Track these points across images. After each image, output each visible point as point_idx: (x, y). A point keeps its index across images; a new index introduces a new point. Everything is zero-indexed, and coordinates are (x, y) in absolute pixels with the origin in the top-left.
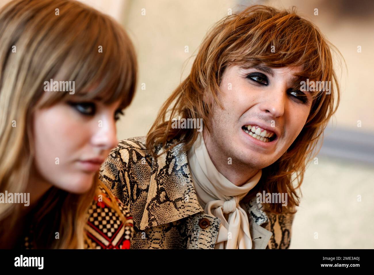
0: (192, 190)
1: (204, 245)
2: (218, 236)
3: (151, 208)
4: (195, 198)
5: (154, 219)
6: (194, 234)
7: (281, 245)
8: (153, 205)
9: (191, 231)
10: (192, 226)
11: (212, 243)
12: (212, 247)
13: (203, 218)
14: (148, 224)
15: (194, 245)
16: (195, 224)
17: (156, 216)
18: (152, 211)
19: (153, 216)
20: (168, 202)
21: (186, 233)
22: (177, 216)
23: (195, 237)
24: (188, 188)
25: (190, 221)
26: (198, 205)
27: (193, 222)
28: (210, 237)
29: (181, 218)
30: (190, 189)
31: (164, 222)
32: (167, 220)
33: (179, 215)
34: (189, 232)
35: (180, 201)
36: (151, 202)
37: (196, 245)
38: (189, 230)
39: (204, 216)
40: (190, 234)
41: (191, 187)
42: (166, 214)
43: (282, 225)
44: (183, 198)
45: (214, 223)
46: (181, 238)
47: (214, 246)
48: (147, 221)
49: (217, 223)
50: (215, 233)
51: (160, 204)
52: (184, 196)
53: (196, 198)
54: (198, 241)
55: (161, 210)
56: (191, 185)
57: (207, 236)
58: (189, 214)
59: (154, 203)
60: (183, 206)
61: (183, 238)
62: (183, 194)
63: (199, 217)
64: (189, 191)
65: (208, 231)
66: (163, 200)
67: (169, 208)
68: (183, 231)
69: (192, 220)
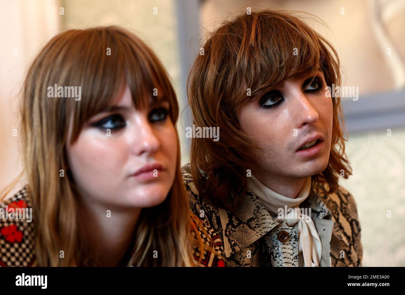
0: (261, 206)
1: (288, 258)
2: (298, 246)
3: (229, 233)
4: (266, 214)
5: (235, 244)
6: (276, 250)
7: (353, 236)
8: (230, 230)
9: (272, 248)
10: (271, 243)
11: (294, 255)
12: (296, 259)
13: (280, 232)
14: (231, 250)
15: (278, 262)
16: (273, 240)
17: (236, 241)
18: (231, 237)
19: (233, 241)
20: (242, 225)
21: (268, 251)
22: (255, 236)
23: (277, 253)
24: (256, 206)
25: (268, 239)
26: (272, 219)
27: (271, 239)
28: (291, 249)
29: (259, 237)
30: (259, 206)
31: (245, 245)
32: (247, 242)
33: (257, 234)
34: (269, 250)
35: (253, 221)
36: (227, 228)
37: (281, 260)
38: (270, 247)
39: (281, 230)
40: (272, 251)
41: (259, 204)
42: (244, 237)
43: (347, 217)
44: (254, 217)
45: (291, 234)
46: (264, 258)
47: (298, 257)
48: (230, 247)
49: (295, 233)
50: (295, 243)
51: (235, 229)
52: (255, 215)
53: (268, 213)
54: (281, 256)
55: (237, 233)
56: (258, 202)
57: (289, 249)
58: (266, 231)
59: (230, 228)
60: (257, 224)
61: (266, 258)
62: (253, 213)
63: (276, 232)
64: (258, 208)
65: (288, 244)
66: (236, 224)
67: (244, 230)
68: (264, 251)
69: (270, 236)
